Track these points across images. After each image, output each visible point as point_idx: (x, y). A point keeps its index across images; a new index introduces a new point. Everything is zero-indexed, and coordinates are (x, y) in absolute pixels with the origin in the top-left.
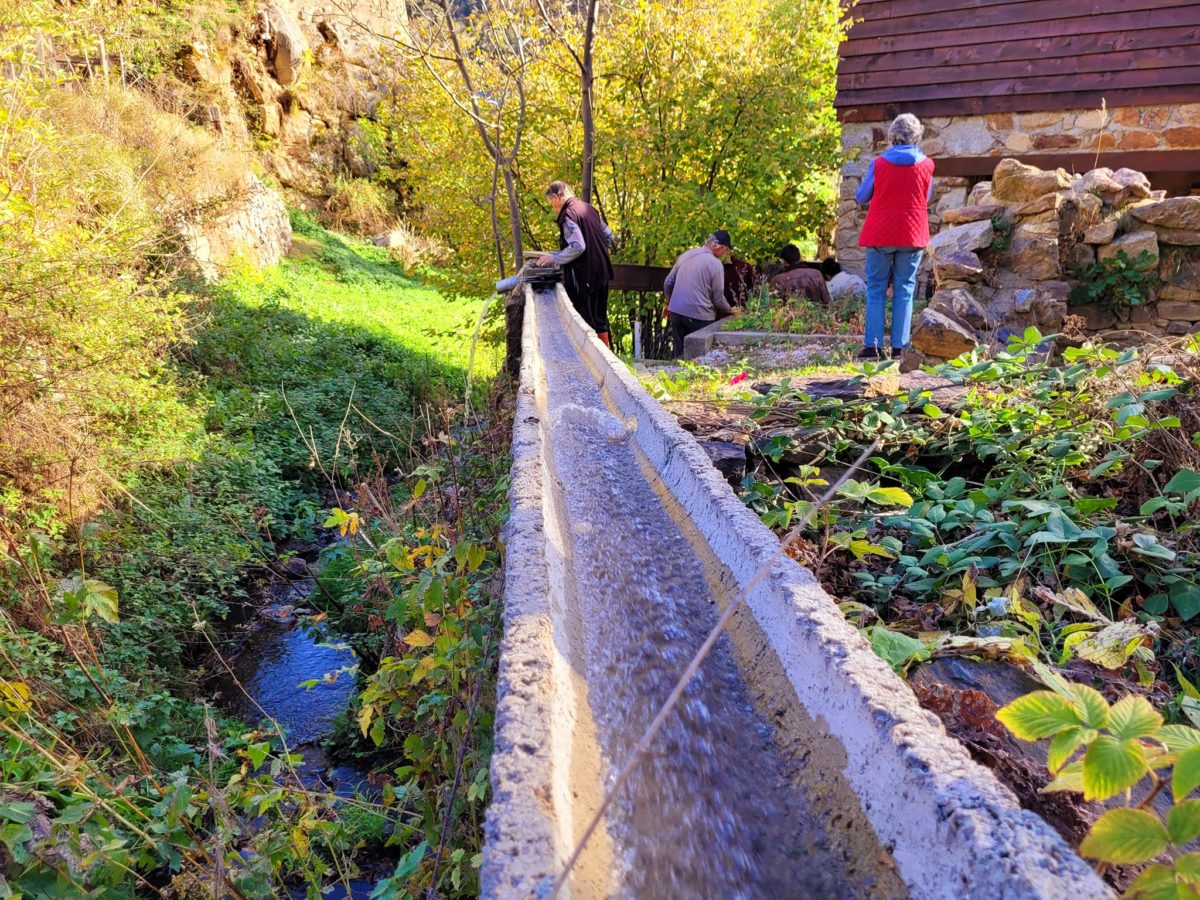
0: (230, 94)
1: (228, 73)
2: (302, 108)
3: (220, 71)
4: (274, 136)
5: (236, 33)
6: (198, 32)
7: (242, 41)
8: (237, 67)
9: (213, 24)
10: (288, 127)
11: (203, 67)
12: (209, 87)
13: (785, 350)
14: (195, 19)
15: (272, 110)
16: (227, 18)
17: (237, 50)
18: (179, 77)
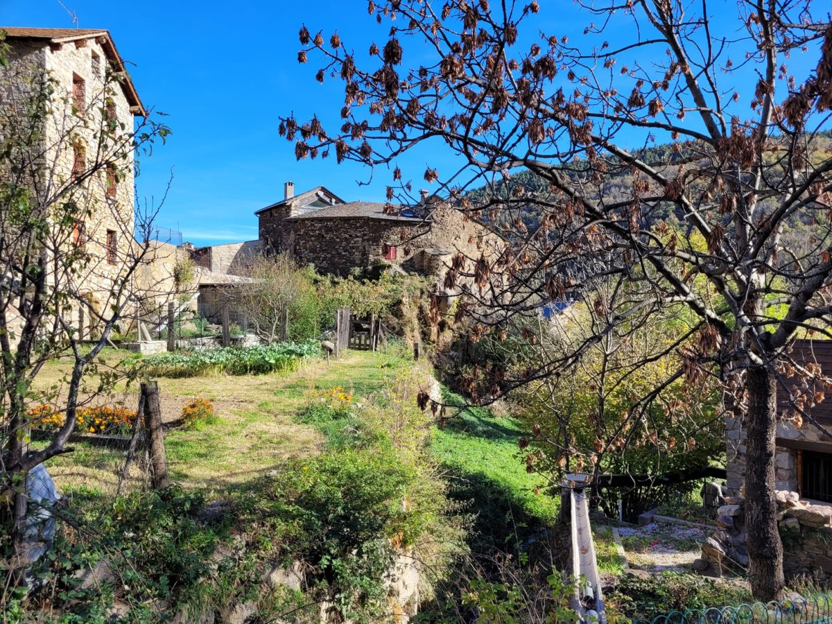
0: (416, 321)
1: (416, 311)
2: (449, 329)
3: (412, 311)
4: (434, 342)
5: (422, 293)
6: (405, 293)
7: (425, 296)
8: (421, 308)
9: (412, 288)
10: (441, 338)
11: (405, 309)
12: (406, 319)
13: (683, 529)
14: (405, 287)
15: (434, 329)
16: (420, 285)
17: (422, 300)
18: (393, 314)
